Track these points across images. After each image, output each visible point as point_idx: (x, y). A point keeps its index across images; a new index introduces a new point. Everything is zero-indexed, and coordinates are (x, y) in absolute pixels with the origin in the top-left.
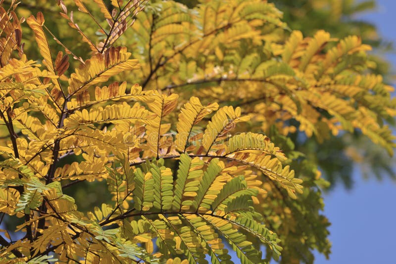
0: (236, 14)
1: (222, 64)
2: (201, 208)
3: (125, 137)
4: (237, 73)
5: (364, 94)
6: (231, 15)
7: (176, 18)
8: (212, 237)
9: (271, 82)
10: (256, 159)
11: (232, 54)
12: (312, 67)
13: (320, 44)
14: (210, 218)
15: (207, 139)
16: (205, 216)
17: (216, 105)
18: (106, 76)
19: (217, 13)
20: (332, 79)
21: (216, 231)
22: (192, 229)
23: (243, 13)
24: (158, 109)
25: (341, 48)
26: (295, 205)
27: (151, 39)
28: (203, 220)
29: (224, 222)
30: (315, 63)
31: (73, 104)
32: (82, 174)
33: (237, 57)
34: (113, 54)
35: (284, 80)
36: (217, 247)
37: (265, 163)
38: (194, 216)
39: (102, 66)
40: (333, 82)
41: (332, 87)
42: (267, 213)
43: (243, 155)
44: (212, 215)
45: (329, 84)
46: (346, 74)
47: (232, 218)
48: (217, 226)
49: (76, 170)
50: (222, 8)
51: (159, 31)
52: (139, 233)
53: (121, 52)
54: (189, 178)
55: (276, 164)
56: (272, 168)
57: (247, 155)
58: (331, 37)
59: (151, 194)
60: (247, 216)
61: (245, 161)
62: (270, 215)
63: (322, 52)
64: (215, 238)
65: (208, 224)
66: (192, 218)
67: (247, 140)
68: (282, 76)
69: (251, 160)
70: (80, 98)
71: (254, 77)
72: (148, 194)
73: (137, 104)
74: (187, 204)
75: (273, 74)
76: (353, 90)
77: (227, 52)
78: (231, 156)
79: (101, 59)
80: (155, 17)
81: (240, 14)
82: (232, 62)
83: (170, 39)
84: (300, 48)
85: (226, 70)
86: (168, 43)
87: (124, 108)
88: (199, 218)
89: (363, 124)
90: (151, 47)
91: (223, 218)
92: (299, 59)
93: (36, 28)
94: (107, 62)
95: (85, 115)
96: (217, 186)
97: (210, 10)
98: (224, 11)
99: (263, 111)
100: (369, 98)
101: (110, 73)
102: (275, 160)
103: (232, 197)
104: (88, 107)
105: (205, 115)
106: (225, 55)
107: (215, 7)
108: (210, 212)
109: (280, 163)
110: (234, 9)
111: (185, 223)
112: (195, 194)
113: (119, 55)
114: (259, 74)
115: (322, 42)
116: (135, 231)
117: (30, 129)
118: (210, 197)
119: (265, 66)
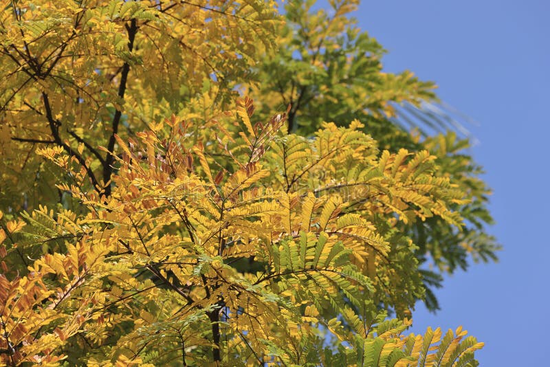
0: (341, 142)
1: (335, 176)
2: (318, 266)
3: (267, 225)
4: (346, 181)
5: (436, 189)
6: (338, 143)
7: (299, 146)
8: (328, 285)
9: (369, 184)
10: (357, 232)
11: (342, 168)
12: (399, 174)
13: (402, 158)
14: (325, 272)
15: (322, 220)
16: (321, 272)
17: (325, 197)
18: (248, 183)
19: (329, 142)
20: (413, 181)
21: (330, 280)
22: (315, 281)
23: (346, 141)
24: (287, 204)
25: (417, 159)
26: (397, 265)
27: (285, 163)
28: (321, 274)
29: (335, 274)
30: (400, 171)
31: (228, 204)
32: (241, 252)
33: (345, 169)
34: (251, 167)
35: (378, 181)
36: (333, 292)
37: (364, 234)
38: (314, 272)
39: (245, 176)
40: (414, 183)
41: (414, 186)
42: (380, 276)
43: (348, 230)
44: (326, 270)
45: (411, 184)
46: (422, 176)
47: (339, 271)
48: (331, 277)
49: (237, 250)
50: (332, 138)
51: (290, 157)
52: (285, 290)
53: (256, 165)
54: (308, 246)
55: (371, 234)
56: (369, 237)
57: (351, 230)
58: (409, 152)
59: (285, 260)
60: (348, 268)
61: (351, 233)
62: (382, 276)
63: (405, 162)
64: (331, 286)
65: (325, 276)
66: (313, 273)
67: (349, 219)
68: (376, 178)
69: (353, 233)
70: (233, 200)
71: (357, 182)
72: (283, 260)
73: (274, 201)
74: (309, 265)
75: (371, 178)
76: (428, 187)
77: (338, 167)
78: (341, 231)
79: (244, 171)
80: (285, 148)
81: (344, 141)
82: (343, 174)
83: (299, 162)
84: (389, 162)
85: (339, 180)
86: (297, 165)
87: (266, 205)
88: (318, 274)
89: (440, 212)
90: (286, 169)
91: (333, 271)
92: (390, 169)
93: (199, 154)
94: (248, 173)
95: (237, 211)
96: (327, 250)
97: (323, 140)
98: (333, 141)
99: (369, 207)
100: (439, 191)
101: (250, 180)
102: (369, 231)
103: (337, 256)
104: (240, 206)
105: (320, 204)
106: (336, 169)
107: (327, 138)
108: (324, 268)
109: (373, 233)
110: (340, 138)
111: (310, 277)
112: (313, 257)
113: (255, 167)
114: (361, 179)
115: (404, 156)
116: (282, 289)
117: (203, 224)
118: (323, 258)
119: (364, 173)
